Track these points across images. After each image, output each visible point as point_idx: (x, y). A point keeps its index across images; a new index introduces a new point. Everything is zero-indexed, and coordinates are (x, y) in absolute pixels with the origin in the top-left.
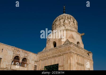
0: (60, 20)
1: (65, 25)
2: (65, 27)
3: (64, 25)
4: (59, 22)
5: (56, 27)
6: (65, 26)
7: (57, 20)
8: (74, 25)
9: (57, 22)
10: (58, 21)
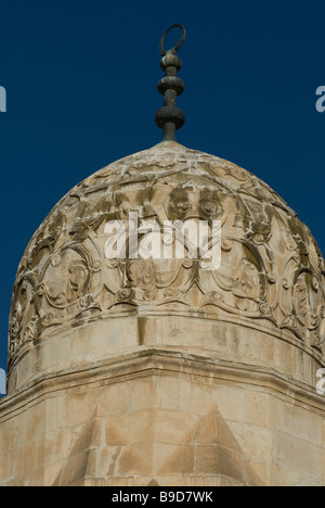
0: (79, 233)
1: (138, 291)
2: (142, 322)
3: (127, 302)
4: (72, 255)
5: (40, 327)
6: (142, 310)
7: (53, 239)
8: (256, 292)
9: (56, 257)
10: (59, 244)
